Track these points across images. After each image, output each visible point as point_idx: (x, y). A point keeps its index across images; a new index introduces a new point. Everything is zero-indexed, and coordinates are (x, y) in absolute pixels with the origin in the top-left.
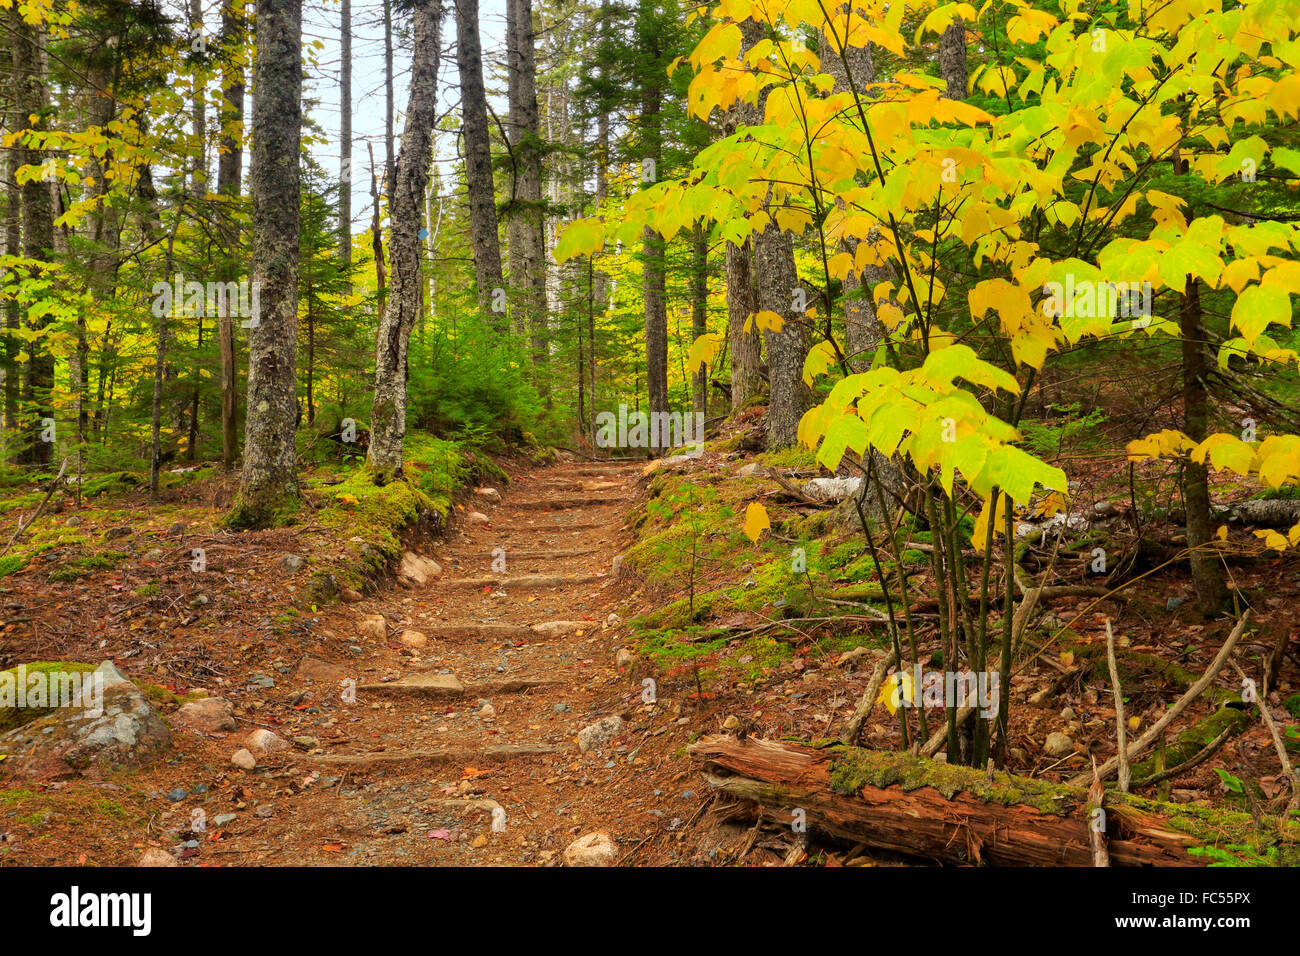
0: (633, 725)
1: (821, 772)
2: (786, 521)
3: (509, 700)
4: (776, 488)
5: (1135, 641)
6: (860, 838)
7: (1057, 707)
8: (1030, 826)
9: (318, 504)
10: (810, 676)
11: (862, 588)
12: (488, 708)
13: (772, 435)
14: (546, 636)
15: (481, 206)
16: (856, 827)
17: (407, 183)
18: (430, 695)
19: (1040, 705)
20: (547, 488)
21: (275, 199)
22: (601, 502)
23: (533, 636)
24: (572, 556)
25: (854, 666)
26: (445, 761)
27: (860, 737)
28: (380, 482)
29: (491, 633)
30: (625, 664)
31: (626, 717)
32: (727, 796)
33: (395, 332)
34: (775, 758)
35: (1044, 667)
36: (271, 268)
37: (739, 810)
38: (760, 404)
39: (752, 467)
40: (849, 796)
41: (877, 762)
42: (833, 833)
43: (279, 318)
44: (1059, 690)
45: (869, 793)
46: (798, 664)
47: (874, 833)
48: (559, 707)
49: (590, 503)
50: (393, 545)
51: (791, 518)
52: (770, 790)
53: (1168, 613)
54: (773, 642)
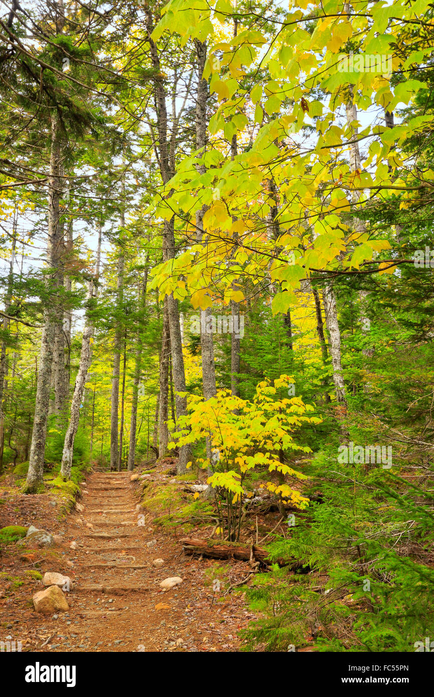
0: (159, 542)
1: (206, 543)
2: (187, 496)
3: (123, 539)
4: (183, 487)
5: (267, 525)
6: (213, 555)
7: (249, 537)
8: (242, 550)
9: (49, 487)
10: (199, 531)
11: (209, 513)
12: (119, 540)
13: (179, 470)
14: (125, 526)
15: (59, 370)
16: (212, 553)
17: (78, 391)
18: (103, 538)
19: (246, 536)
20: (99, 483)
21: (44, 397)
22: (120, 489)
23: (121, 525)
24: (121, 505)
25: (209, 529)
26: (117, 549)
27: (212, 538)
28: (65, 480)
29: (110, 524)
30: (151, 531)
31: (157, 541)
32: (186, 549)
33: (71, 435)
34: (197, 541)
35: (248, 529)
36: (41, 417)
37: (189, 552)
38: (169, 456)
39: (174, 480)
40: (211, 547)
41: (216, 541)
42: (207, 554)
43: (42, 431)
44: (250, 534)
45: (214, 546)
46: (196, 529)
47: (215, 554)
48: (137, 540)
49: (117, 489)
50: (74, 500)
51: (189, 495)
52: (196, 547)
53: (275, 520)
54: (190, 524)
